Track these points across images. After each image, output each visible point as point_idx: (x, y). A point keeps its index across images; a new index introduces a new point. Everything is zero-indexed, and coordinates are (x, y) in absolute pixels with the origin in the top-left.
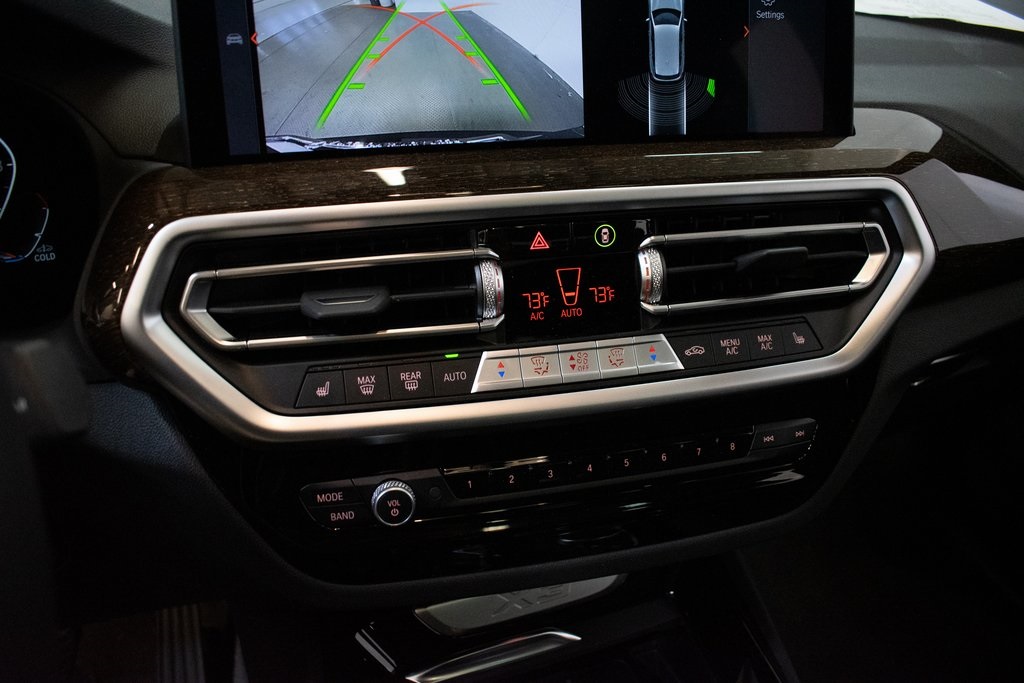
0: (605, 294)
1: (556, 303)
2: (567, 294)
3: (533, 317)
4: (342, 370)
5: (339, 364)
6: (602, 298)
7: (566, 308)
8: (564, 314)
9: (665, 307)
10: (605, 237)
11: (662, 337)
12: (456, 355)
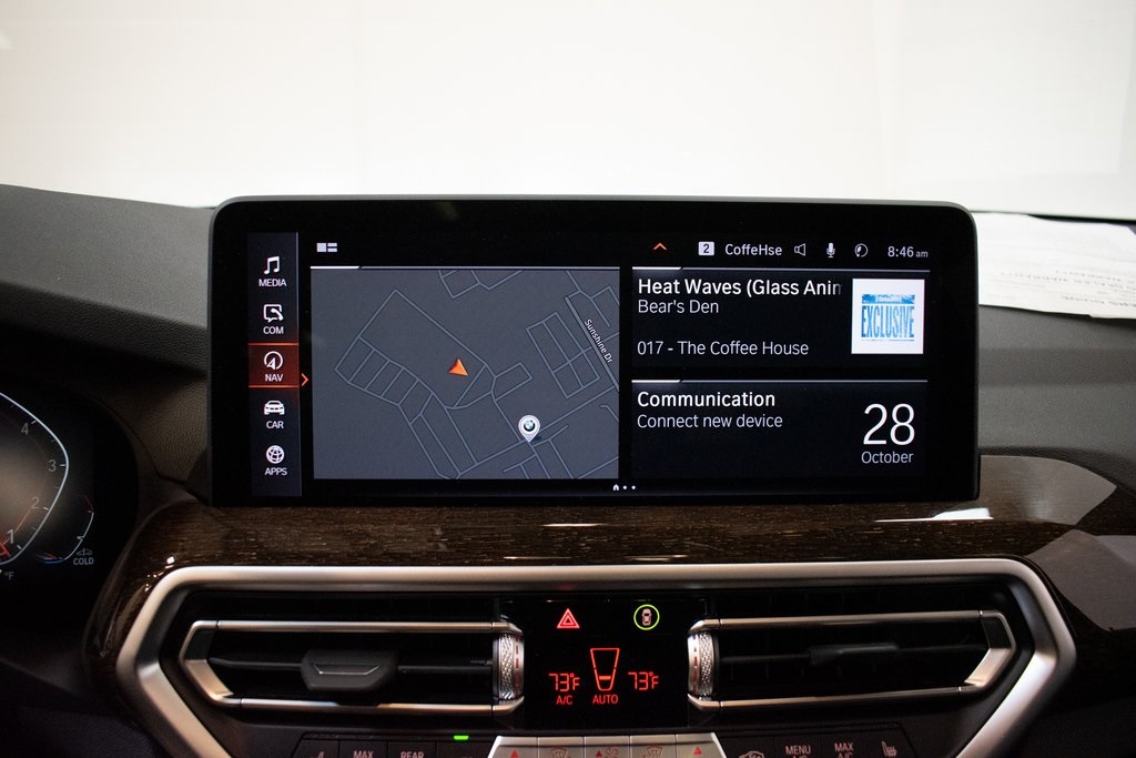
0: (647, 680)
1: (588, 686)
2: (603, 678)
3: (559, 700)
4: (339, 740)
5: (337, 733)
6: (644, 685)
7: (599, 693)
8: (596, 699)
9: (715, 704)
10: (647, 619)
11: (714, 736)
12: (465, 738)
